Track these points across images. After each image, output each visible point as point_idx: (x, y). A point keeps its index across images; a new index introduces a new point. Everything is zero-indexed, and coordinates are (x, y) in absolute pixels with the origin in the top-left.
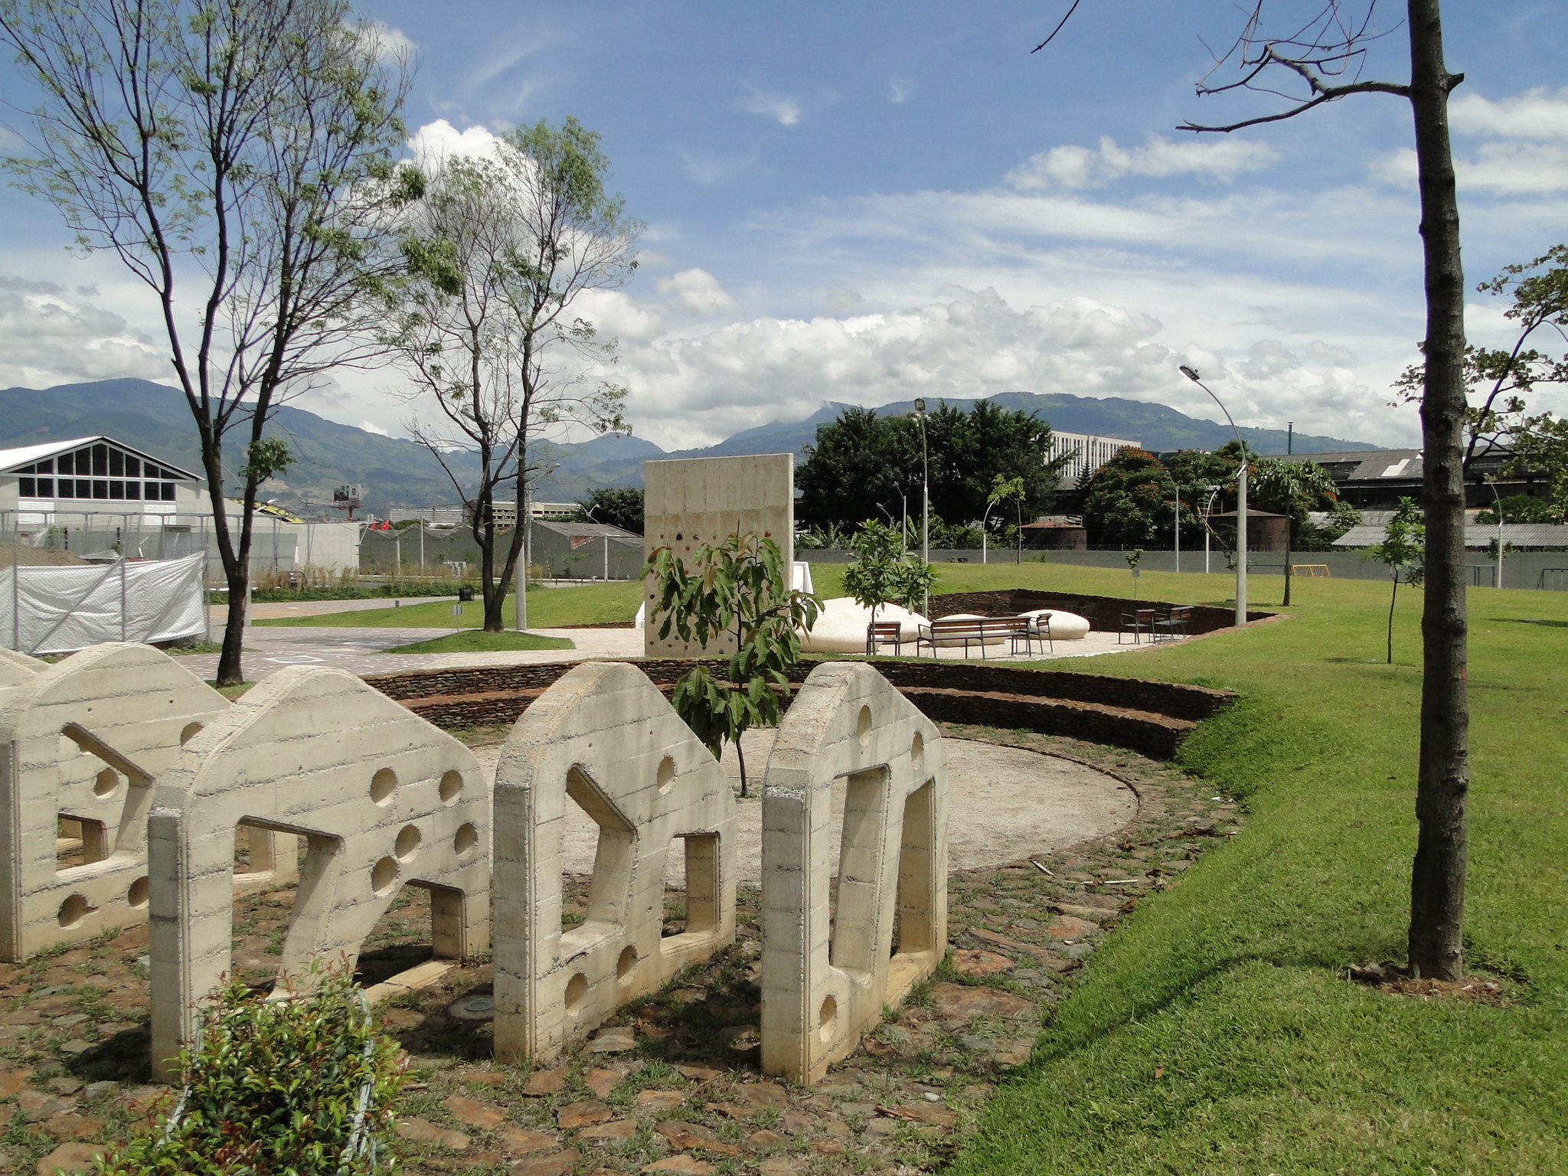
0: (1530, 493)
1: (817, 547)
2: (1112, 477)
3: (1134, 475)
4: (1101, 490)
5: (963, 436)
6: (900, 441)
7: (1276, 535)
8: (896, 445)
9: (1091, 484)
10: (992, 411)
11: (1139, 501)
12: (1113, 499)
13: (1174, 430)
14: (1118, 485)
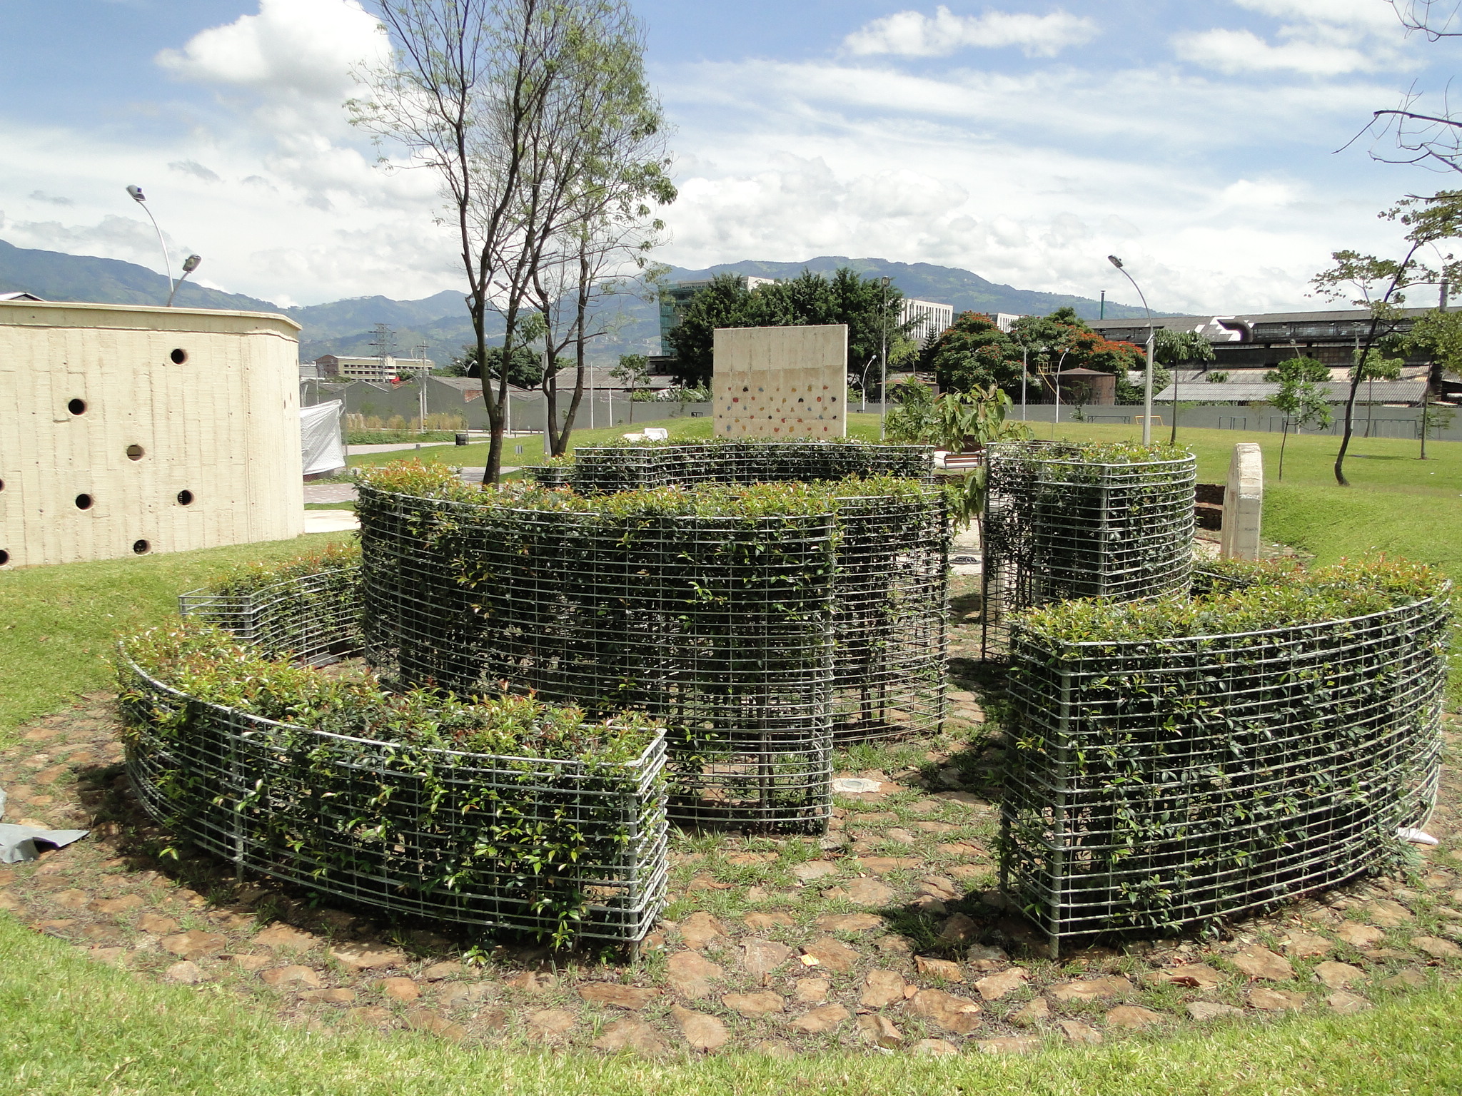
0: (1309, 355)
1: (698, 401)
2: (959, 339)
3: (977, 337)
4: (949, 351)
5: (826, 301)
6: (768, 305)
7: (1104, 391)
8: (764, 308)
9: (940, 344)
10: (851, 278)
11: (982, 360)
12: (959, 359)
13: (975, 294)
14: (964, 347)
